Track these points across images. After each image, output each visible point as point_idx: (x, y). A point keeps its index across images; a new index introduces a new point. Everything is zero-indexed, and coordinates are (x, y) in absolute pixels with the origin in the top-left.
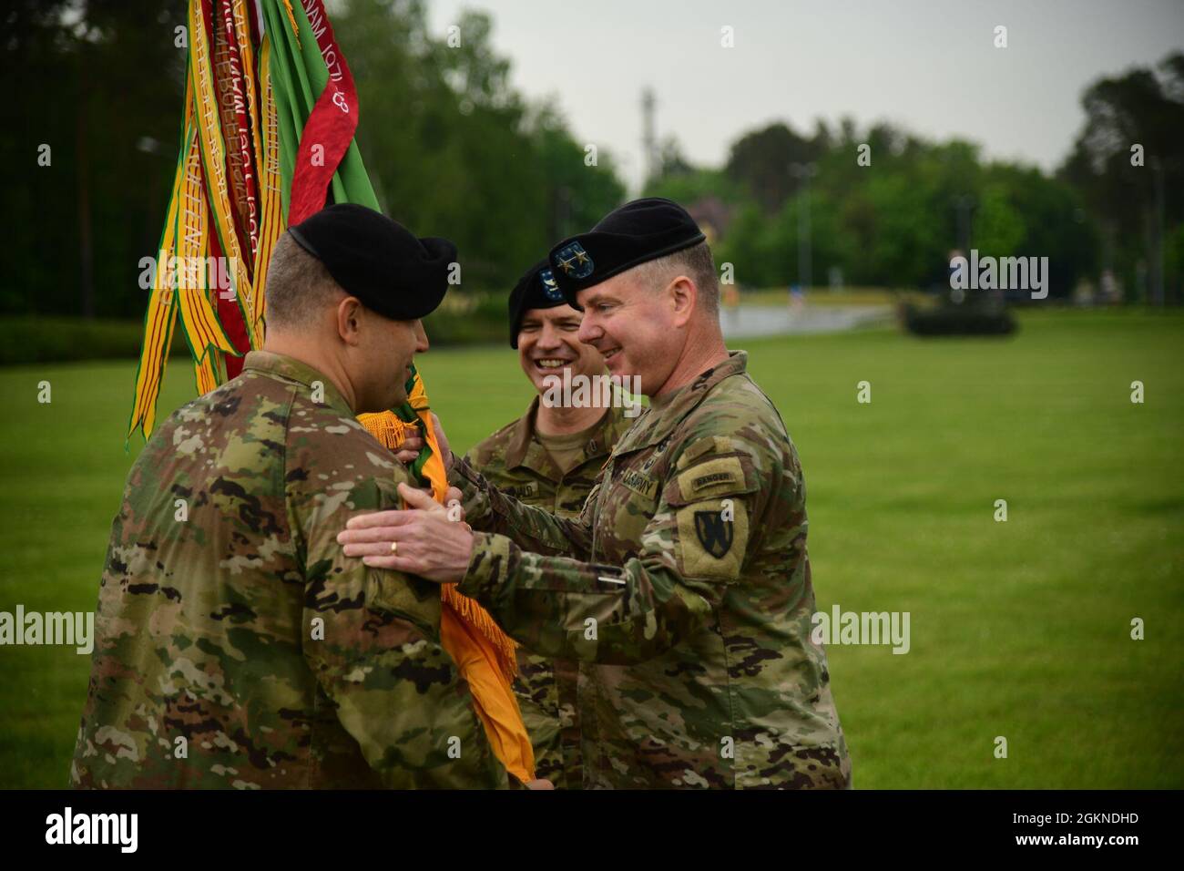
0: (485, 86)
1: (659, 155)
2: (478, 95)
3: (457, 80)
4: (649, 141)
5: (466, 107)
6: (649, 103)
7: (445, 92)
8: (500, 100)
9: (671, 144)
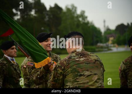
0: (84, 20)
1: (106, 28)
2: (83, 21)
3: (80, 19)
4: (105, 26)
5: (82, 23)
6: (104, 21)
7: (79, 21)
8: (86, 21)
9: (108, 27)
